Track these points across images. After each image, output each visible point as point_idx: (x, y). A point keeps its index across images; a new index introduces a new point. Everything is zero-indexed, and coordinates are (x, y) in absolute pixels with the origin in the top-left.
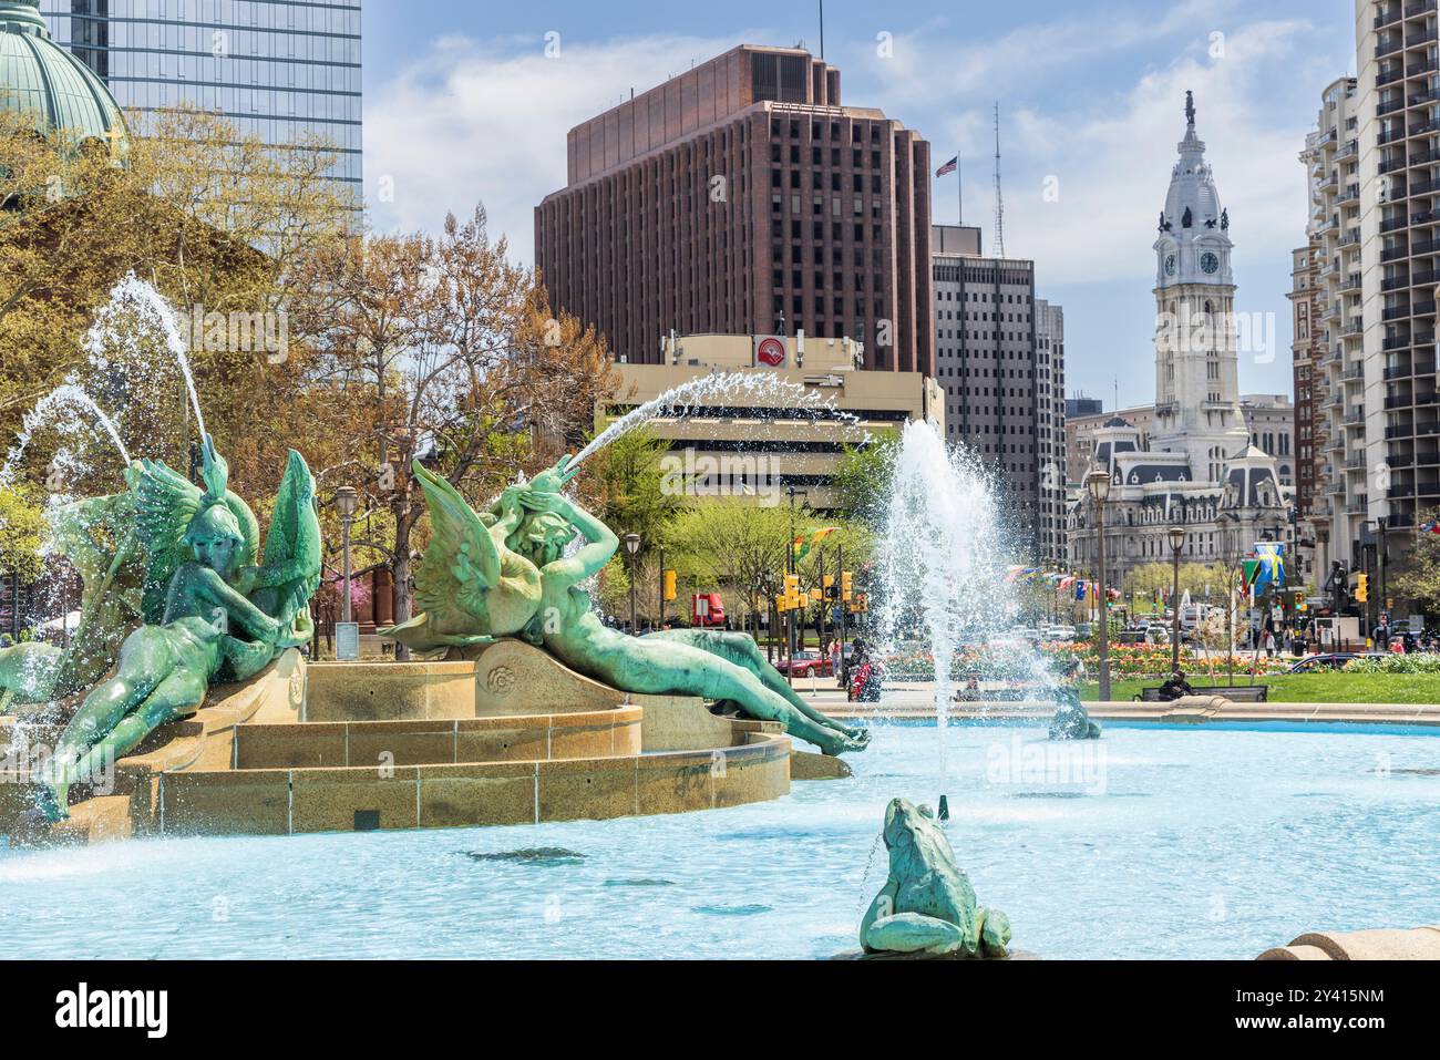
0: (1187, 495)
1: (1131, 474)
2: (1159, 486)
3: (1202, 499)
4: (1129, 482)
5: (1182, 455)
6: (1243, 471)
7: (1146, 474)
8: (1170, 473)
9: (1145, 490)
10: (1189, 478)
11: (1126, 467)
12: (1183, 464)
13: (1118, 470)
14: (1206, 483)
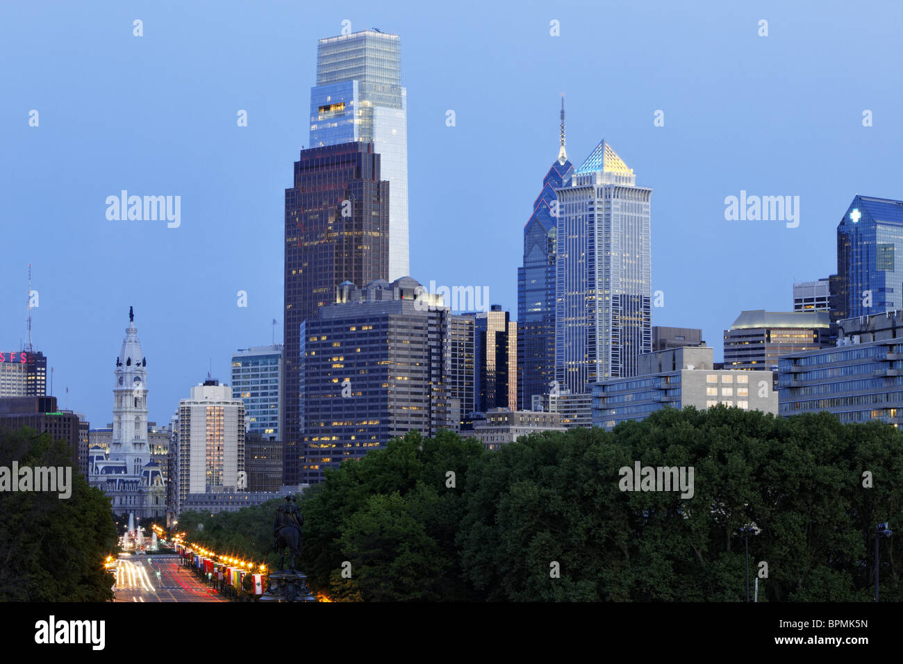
0: (126, 479)
1: (102, 470)
2: (113, 475)
3: (131, 482)
4: (101, 473)
5: (124, 462)
6: (149, 472)
7: (108, 470)
8: (118, 470)
9: (108, 477)
10: (126, 473)
11: (101, 467)
12: (123, 465)
13: (97, 468)
14: (132, 474)
